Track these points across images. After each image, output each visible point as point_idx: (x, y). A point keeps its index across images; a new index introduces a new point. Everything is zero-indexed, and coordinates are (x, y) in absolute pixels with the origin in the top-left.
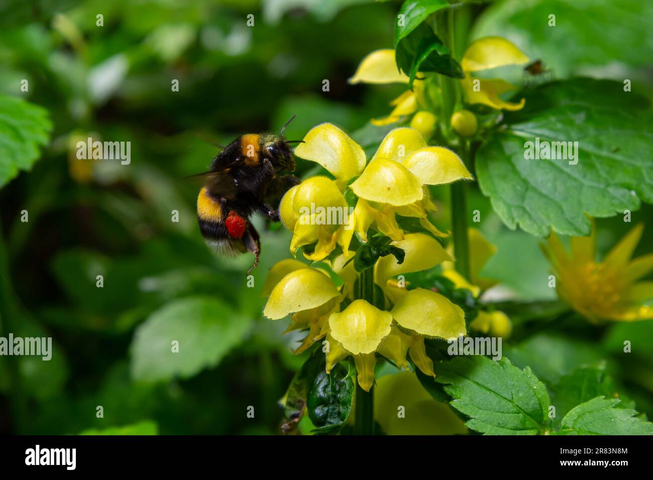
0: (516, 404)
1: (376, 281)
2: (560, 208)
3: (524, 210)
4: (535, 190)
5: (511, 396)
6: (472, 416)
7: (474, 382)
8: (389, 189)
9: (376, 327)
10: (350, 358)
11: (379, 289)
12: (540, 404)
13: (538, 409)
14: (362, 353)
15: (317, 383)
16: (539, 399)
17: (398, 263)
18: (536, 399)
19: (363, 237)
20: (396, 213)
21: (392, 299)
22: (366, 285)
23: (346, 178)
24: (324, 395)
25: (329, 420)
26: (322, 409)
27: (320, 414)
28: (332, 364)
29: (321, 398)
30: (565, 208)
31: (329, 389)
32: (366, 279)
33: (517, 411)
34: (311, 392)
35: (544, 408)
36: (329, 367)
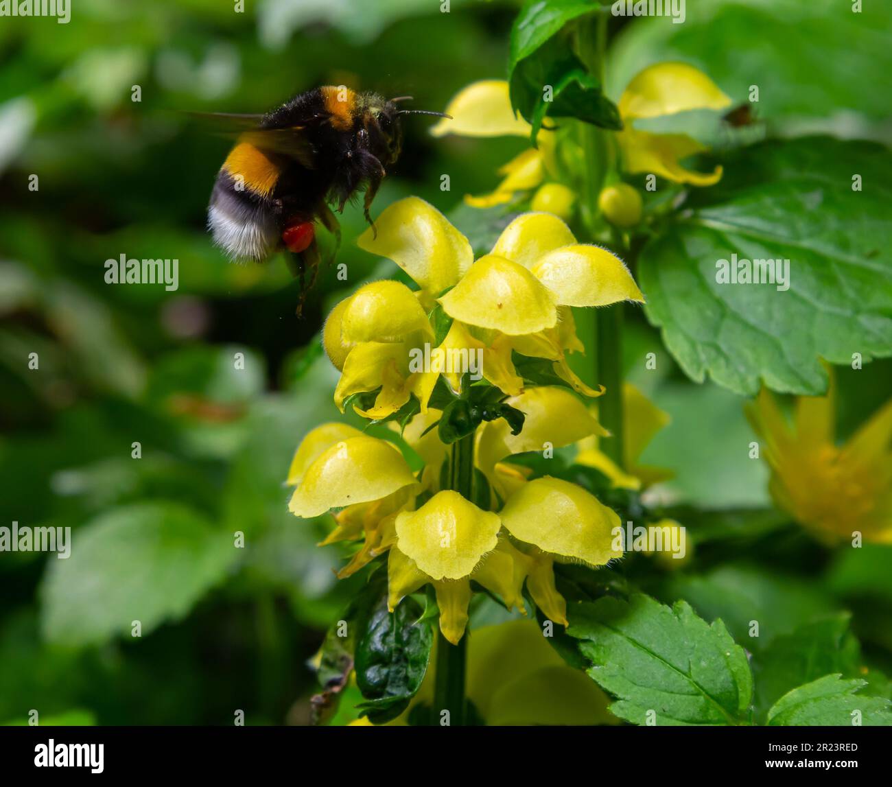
0: (697, 679)
1: (477, 464)
2: (777, 348)
3: (718, 350)
4: (736, 317)
5: (688, 667)
6: (620, 695)
7: (628, 638)
8: (500, 306)
9: (472, 535)
10: (428, 588)
11: (482, 478)
12: (734, 682)
13: (731, 690)
14: (448, 577)
15: (373, 627)
16: (733, 674)
17: (512, 433)
18: (729, 674)
19: (455, 386)
20: (513, 350)
21: (503, 495)
22: (460, 468)
23: (436, 288)
24: (384, 648)
25: (389, 689)
26: (379, 671)
27: (374, 678)
28: (399, 596)
29: (377, 653)
30: (786, 348)
31: (392, 638)
32: (461, 460)
33: (695, 692)
34: (362, 643)
35: (740, 690)
36: (393, 601)
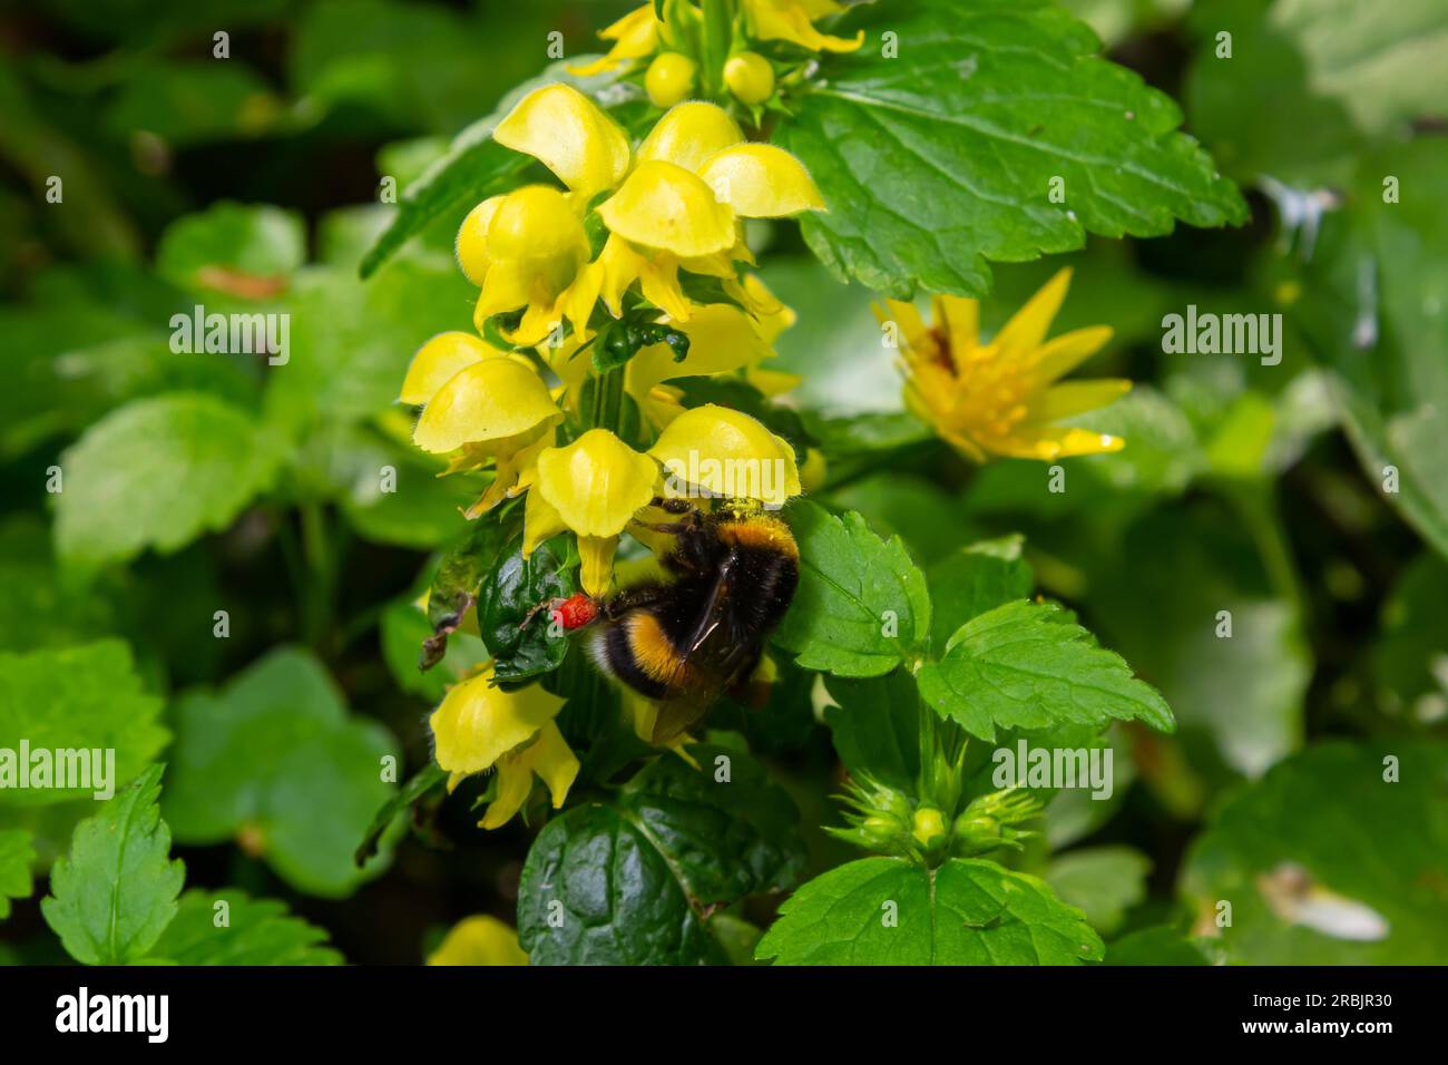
0: (868, 605)
1: (628, 387)
5: (858, 590)
8: (672, 223)
9: (628, 487)
10: (568, 536)
11: (632, 403)
12: (911, 610)
13: (907, 618)
14: (594, 533)
16: (909, 602)
17: (675, 360)
18: (905, 599)
19: (615, 309)
20: (680, 268)
21: (658, 423)
22: (609, 393)
23: (589, 190)
24: (517, 605)
25: (520, 651)
26: (510, 631)
27: (505, 640)
28: (536, 542)
29: (509, 610)
31: (526, 594)
32: (610, 385)
33: (867, 619)
35: (916, 618)
36: (528, 547)
